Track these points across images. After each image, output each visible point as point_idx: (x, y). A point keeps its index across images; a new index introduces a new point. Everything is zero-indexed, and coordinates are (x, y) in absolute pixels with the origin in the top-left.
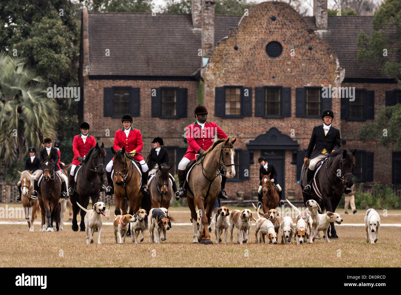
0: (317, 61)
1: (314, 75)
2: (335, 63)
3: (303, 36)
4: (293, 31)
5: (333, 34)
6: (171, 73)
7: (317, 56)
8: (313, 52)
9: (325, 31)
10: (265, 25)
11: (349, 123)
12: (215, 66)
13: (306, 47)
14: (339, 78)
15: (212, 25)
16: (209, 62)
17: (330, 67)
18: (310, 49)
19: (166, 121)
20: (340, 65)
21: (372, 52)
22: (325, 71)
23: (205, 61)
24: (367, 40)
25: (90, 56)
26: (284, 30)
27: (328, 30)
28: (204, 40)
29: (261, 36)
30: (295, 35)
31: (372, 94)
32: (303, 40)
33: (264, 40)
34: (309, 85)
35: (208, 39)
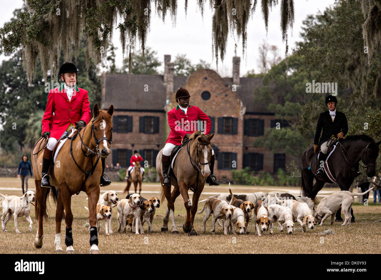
0: (230, 102)
1: (228, 110)
2: (240, 104)
3: (223, 89)
4: (217, 86)
5: (242, 87)
6: (150, 108)
7: (230, 99)
8: (228, 97)
9: (238, 86)
10: (201, 82)
11: (250, 138)
12: (173, 104)
13: (224, 95)
14: (242, 113)
15: (172, 82)
16: (169, 102)
17: (237, 106)
18: (226, 95)
19: (147, 135)
20: (243, 104)
21: (262, 97)
22: (234, 108)
23: (168, 101)
24: (260, 91)
25: (106, 98)
26: (212, 85)
27: (240, 84)
28: (168, 90)
29: (199, 88)
30: (218, 88)
31: (263, 122)
32: (222, 91)
33: (200, 90)
34: (225, 116)
35: (170, 90)
